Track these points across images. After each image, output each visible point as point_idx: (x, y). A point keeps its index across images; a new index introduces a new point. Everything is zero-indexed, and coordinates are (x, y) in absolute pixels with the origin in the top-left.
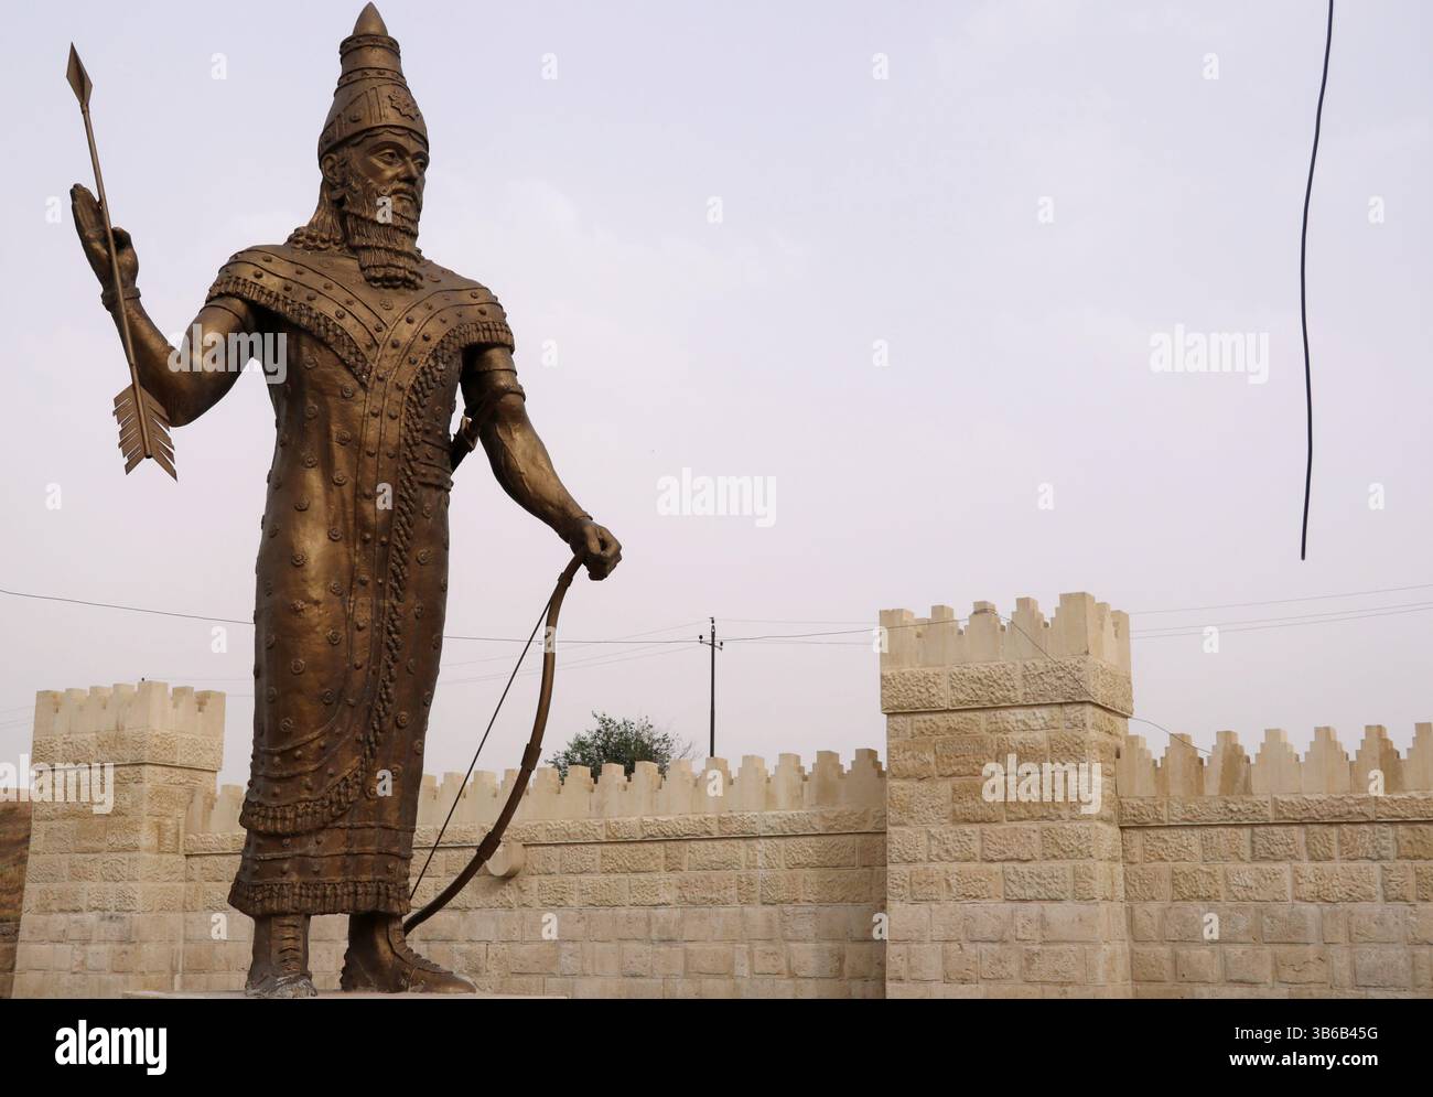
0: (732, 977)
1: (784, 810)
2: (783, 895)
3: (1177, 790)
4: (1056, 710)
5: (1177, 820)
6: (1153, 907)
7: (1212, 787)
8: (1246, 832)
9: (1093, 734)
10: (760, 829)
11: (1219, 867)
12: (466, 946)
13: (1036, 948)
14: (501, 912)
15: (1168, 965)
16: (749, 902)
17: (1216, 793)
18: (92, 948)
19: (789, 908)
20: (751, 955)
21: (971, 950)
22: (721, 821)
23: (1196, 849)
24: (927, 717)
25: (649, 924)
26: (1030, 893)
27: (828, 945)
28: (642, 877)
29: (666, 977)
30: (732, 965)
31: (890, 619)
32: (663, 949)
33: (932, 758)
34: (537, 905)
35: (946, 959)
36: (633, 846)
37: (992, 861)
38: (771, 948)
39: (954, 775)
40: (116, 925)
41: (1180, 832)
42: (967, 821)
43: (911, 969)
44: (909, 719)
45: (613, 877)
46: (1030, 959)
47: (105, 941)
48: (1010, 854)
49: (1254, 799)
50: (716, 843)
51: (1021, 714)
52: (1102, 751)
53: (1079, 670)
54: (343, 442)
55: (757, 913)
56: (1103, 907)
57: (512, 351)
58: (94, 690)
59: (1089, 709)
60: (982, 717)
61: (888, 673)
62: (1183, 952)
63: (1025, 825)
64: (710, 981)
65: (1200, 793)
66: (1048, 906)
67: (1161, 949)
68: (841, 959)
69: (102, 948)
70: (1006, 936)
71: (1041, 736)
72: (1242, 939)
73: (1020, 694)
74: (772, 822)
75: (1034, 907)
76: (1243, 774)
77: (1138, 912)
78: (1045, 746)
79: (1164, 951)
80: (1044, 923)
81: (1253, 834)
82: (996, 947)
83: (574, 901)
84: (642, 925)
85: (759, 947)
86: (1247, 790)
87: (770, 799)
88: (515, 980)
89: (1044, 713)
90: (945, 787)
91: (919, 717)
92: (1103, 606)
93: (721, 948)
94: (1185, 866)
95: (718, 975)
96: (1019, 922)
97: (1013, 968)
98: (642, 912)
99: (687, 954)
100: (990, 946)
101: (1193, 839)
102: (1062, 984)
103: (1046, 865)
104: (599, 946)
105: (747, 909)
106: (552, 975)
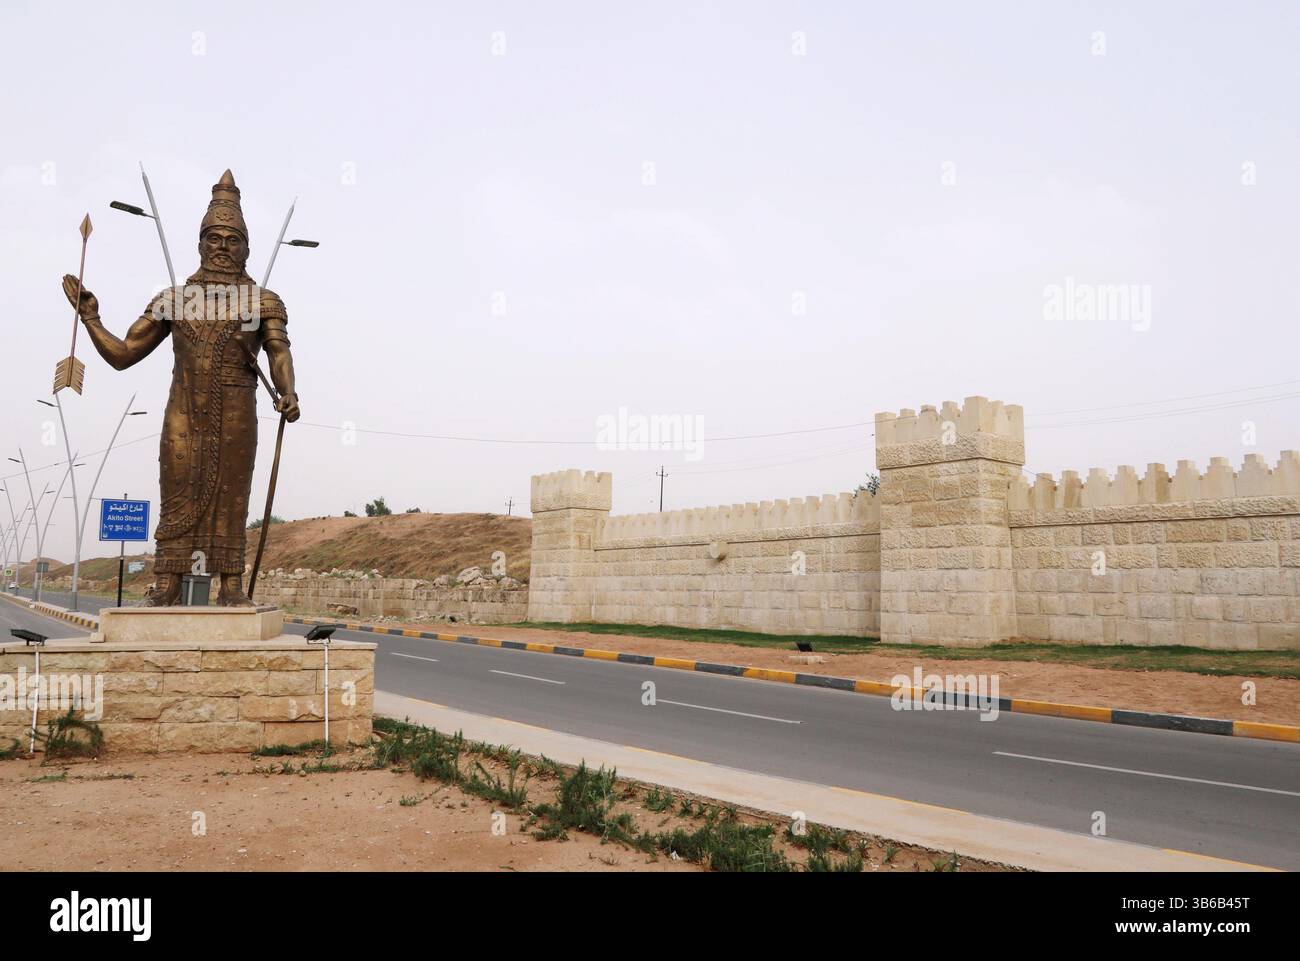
0: (820, 609)
1: (842, 523)
2: (842, 567)
3: (1040, 506)
4: (963, 463)
5: (1040, 523)
6: (1028, 572)
7: (1059, 503)
8: (1079, 528)
9: (985, 476)
10: (831, 533)
11: (1064, 549)
12: (705, 593)
13: (954, 595)
14: (719, 576)
15: (1036, 605)
16: (827, 571)
17: (1062, 506)
18: (554, 593)
19: (845, 574)
20: (828, 598)
21: (922, 595)
22: (814, 529)
23: (1051, 539)
24: (899, 470)
25: (782, 583)
26: (951, 565)
27: (865, 593)
28: (778, 558)
29: (790, 609)
30: (819, 604)
31: (881, 419)
32: (789, 594)
33: (902, 493)
34: (734, 573)
35: (909, 600)
36: (774, 543)
37: (931, 548)
38: (837, 594)
39: (913, 501)
40: (563, 583)
41: (1042, 529)
42: (919, 526)
43: (893, 606)
44: (890, 472)
45: (766, 558)
46: (951, 600)
47: (559, 590)
48: (941, 544)
49: (1083, 509)
50: (812, 540)
51: (945, 466)
52: (994, 485)
53: (975, 440)
54: (187, 370)
55: (831, 576)
56: (990, 572)
58: (552, 474)
59: (981, 462)
60: (926, 468)
61: (879, 448)
62: (1044, 597)
63: (948, 527)
64: (811, 612)
65: (1053, 507)
66: (960, 572)
67: (1032, 596)
68: (870, 601)
69: (558, 593)
70: (939, 589)
71: (956, 478)
72: (1076, 590)
73: (944, 456)
74: (836, 529)
75: (953, 573)
76: (1077, 495)
77: (1019, 576)
78: (958, 484)
79: (1033, 597)
80: (957, 581)
81: (1083, 530)
82: (934, 594)
83: (750, 570)
84: (779, 582)
85: (832, 594)
86: (1079, 504)
87: (835, 517)
88: (726, 610)
89: (957, 464)
90: (909, 508)
91: (894, 471)
92: (997, 404)
93: (815, 594)
94: (1045, 549)
95: (812, 608)
96: (945, 580)
97: (942, 606)
98: (779, 576)
99: (800, 597)
100: (930, 594)
101: (1050, 533)
102: (967, 615)
103: (958, 549)
104: (760, 592)
105: (827, 574)
106: (741, 607)
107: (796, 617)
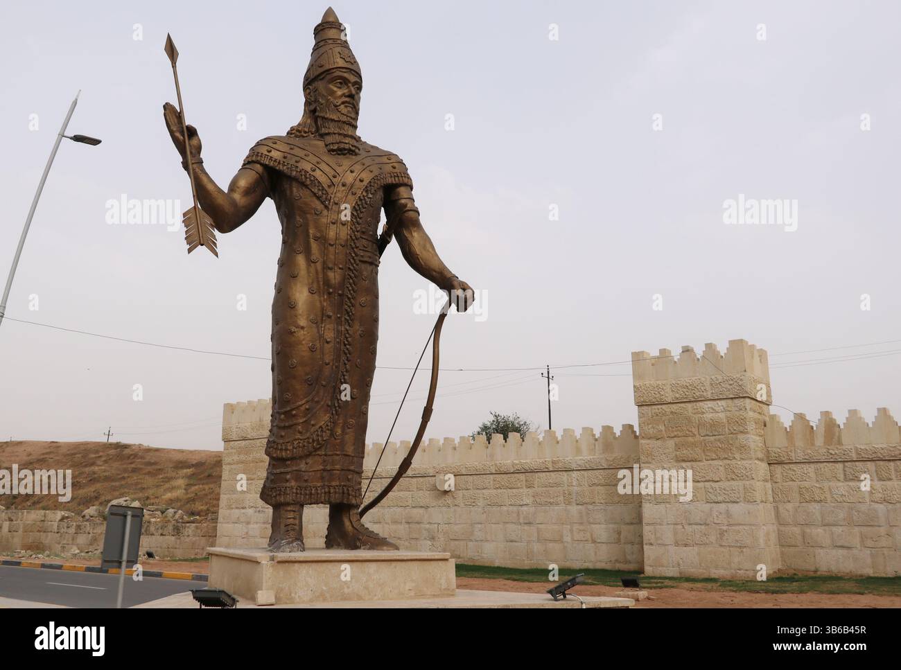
0: (562, 542)
1: (585, 457)
2: (587, 500)
3: (799, 443)
4: (730, 401)
5: (800, 459)
6: (790, 506)
7: (819, 441)
8: (840, 466)
9: (751, 414)
10: (574, 466)
11: (826, 484)
12: (428, 526)
13: (725, 528)
14: (444, 509)
15: (799, 538)
16: (569, 503)
17: (822, 445)
18: (251, 526)
19: (590, 507)
20: (571, 531)
21: (689, 529)
22: (553, 462)
23: (812, 475)
24: (659, 407)
25: (518, 515)
26: (720, 499)
27: (615, 526)
28: (514, 490)
29: (529, 542)
30: (562, 536)
31: (638, 358)
32: (526, 527)
33: (663, 428)
34: (462, 505)
35: (675, 533)
36: (509, 475)
37: (698, 482)
38: (582, 527)
39: (675, 436)
40: (261, 515)
41: (803, 466)
42: (684, 461)
43: (657, 539)
44: (650, 408)
45: (499, 491)
46: (722, 533)
47: (257, 523)
48: (707, 478)
49: (844, 448)
50: (551, 473)
51: (710, 404)
52: (756, 423)
53: (741, 380)
54: (316, 239)
55: (574, 509)
56: (761, 506)
57: (412, 189)
58: (249, 402)
59: (748, 401)
60: (689, 405)
61: (637, 384)
62: (808, 530)
63: (715, 462)
64: (551, 545)
65: (813, 444)
66: (730, 505)
67: (795, 528)
68: (619, 533)
69: (255, 526)
70: (708, 522)
71: (722, 415)
72: (841, 523)
73: (709, 393)
74: (579, 463)
75: (723, 507)
76: (837, 434)
77: (781, 509)
78: (725, 421)
79: (797, 530)
80: (728, 514)
81: (844, 466)
82: (703, 527)
83: (481, 503)
84: (515, 515)
85: (576, 527)
86: (840, 443)
87: (578, 451)
88: (453, 543)
89: (723, 403)
90: (671, 443)
91: (654, 407)
92: (753, 346)
93: (556, 527)
94: (806, 484)
95: (555, 541)
96: (715, 514)
97: (713, 538)
98: (515, 509)
99: (539, 531)
100: (699, 527)
101: (811, 469)
102: (740, 547)
103: (728, 483)
104: (493, 525)
105: (569, 507)
106: (471, 540)
107: (535, 550)
